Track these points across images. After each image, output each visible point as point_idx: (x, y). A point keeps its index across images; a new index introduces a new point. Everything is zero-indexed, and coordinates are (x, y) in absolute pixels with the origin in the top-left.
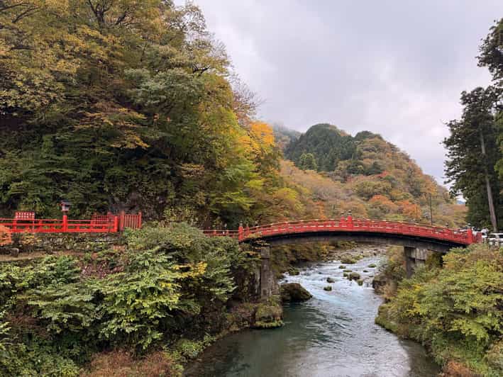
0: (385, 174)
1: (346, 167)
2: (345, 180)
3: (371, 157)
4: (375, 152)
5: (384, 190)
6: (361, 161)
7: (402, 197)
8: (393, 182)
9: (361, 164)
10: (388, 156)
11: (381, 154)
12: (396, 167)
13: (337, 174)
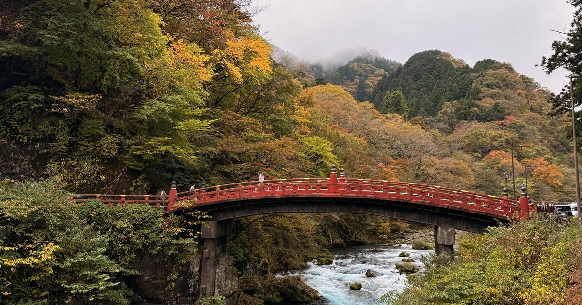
0: (510, 120)
1: (454, 110)
2: (451, 128)
3: (493, 96)
4: (500, 88)
5: (507, 142)
6: (477, 102)
7: (534, 153)
8: (522, 131)
9: (478, 106)
10: (519, 95)
11: (509, 92)
12: (532, 110)
13: (440, 121)
